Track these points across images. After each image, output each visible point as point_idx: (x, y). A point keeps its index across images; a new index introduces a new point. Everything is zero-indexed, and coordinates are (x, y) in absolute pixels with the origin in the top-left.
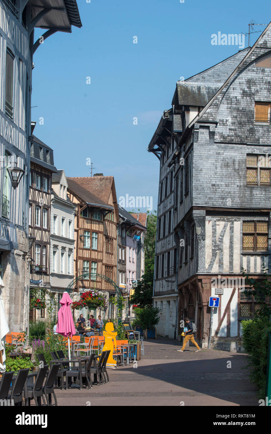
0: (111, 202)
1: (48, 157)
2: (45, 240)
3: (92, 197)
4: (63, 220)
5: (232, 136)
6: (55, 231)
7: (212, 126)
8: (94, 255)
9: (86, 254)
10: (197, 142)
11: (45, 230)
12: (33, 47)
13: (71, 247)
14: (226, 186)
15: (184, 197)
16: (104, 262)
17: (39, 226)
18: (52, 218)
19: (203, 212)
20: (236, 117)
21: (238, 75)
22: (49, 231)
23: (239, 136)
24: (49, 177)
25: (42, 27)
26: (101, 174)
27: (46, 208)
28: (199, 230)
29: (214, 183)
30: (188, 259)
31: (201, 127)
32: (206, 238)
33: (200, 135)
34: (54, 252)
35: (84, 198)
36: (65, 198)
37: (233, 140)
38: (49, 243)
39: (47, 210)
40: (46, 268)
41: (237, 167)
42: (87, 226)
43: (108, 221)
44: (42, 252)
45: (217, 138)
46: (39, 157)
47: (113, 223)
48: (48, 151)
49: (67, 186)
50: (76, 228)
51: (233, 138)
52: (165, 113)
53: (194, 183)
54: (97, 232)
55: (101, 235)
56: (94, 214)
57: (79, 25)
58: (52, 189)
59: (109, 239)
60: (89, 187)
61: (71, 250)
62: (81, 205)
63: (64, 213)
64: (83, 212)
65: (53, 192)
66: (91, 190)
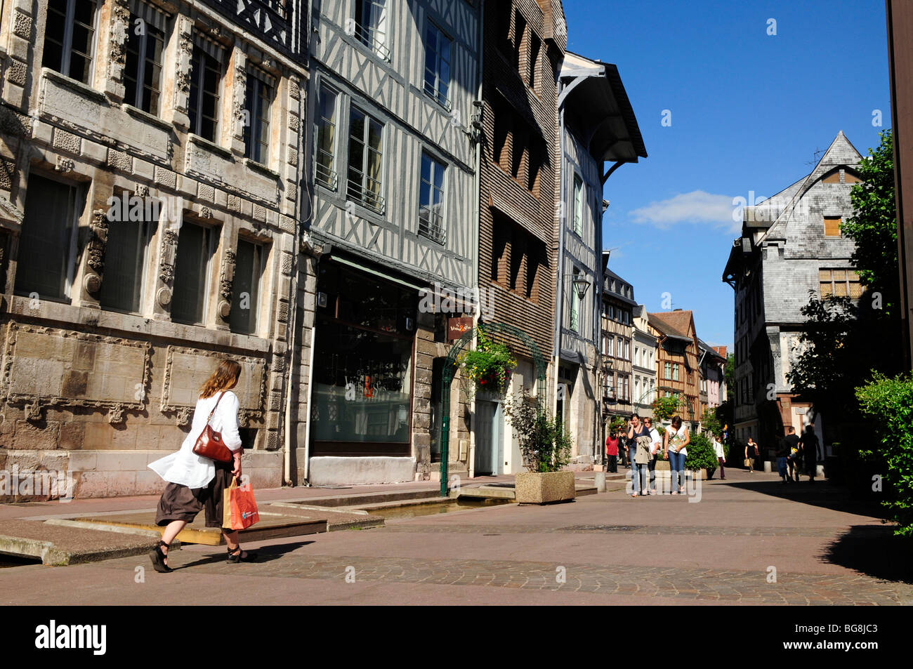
0: (690, 335)
1: (629, 293)
2: (627, 370)
3: (672, 331)
4: (644, 352)
5: (803, 252)
6: (636, 362)
7: (781, 244)
8: (676, 386)
9: (668, 384)
10: (766, 259)
11: (627, 361)
12: (603, 179)
13: (654, 377)
14: (800, 301)
15: (757, 315)
16: (686, 392)
17: (621, 357)
18: (634, 350)
19: (777, 328)
20: (805, 233)
21: (805, 193)
22: (631, 362)
23: (809, 251)
24: (630, 312)
25: (611, 160)
26: (681, 309)
27: (628, 341)
28: (773, 347)
29: (786, 299)
30: (765, 379)
31: (769, 245)
32: (782, 355)
33: (768, 253)
34: (636, 383)
35: (664, 330)
36: (646, 331)
37: (803, 255)
38: (631, 374)
39: (629, 342)
40: (629, 398)
41: (809, 282)
42: (668, 358)
43: (688, 353)
44: (624, 382)
45: (786, 254)
46: (620, 293)
47: (693, 354)
48: (629, 287)
49: (647, 320)
50: (658, 360)
51: (803, 253)
52: (735, 242)
53: (766, 300)
54: (678, 364)
55: (681, 366)
56: (674, 346)
57: (645, 155)
58: (633, 323)
59: (689, 370)
60: (669, 322)
61: (652, 381)
62: (661, 338)
63: (645, 346)
64: (663, 344)
65: (634, 326)
66: (670, 325)
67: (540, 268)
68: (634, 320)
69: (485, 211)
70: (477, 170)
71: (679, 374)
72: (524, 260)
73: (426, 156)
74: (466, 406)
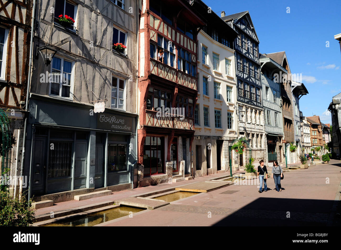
0: (319, 122)
3: (314, 122)
4: (306, 129)
6: (304, 132)
8: (316, 137)
9: (313, 137)
13: (309, 135)
15: (337, 124)
16: (319, 138)
18: (304, 129)
26: (315, 115)
31: (339, 109)
33: (339, 111)
34: (305, 137)
35: (311, 122)
36: (306, 123)
38: (303, 135)
39: (302, 127)
40: (303, 141)
42: (313, 129)
43: (319, 127)
49: (307, 120)
50: (310, 130)
54: (316, 131)
55: (317, 131)
56: (314, 126)
57: (308, 93)
58: (303, 121)
59: (319, 132)
60: (312, 119)
61: (309, 136)
62: (311, 124)
63: (306, 127)
64: (311, 126)
65: (303, 122)
66: (313, 120)
67: (291, 125)
68: (303, 120)
69: (283, 118)
70: (281, 112)
71: (316, 133)
72: (289, 125)
73: (275, 113)
74: (283, 153)
